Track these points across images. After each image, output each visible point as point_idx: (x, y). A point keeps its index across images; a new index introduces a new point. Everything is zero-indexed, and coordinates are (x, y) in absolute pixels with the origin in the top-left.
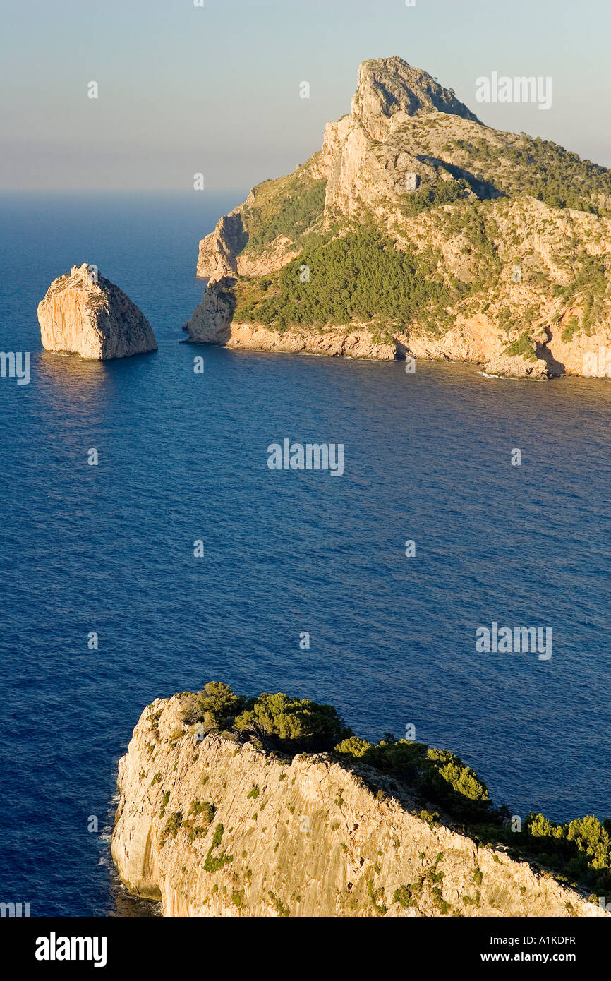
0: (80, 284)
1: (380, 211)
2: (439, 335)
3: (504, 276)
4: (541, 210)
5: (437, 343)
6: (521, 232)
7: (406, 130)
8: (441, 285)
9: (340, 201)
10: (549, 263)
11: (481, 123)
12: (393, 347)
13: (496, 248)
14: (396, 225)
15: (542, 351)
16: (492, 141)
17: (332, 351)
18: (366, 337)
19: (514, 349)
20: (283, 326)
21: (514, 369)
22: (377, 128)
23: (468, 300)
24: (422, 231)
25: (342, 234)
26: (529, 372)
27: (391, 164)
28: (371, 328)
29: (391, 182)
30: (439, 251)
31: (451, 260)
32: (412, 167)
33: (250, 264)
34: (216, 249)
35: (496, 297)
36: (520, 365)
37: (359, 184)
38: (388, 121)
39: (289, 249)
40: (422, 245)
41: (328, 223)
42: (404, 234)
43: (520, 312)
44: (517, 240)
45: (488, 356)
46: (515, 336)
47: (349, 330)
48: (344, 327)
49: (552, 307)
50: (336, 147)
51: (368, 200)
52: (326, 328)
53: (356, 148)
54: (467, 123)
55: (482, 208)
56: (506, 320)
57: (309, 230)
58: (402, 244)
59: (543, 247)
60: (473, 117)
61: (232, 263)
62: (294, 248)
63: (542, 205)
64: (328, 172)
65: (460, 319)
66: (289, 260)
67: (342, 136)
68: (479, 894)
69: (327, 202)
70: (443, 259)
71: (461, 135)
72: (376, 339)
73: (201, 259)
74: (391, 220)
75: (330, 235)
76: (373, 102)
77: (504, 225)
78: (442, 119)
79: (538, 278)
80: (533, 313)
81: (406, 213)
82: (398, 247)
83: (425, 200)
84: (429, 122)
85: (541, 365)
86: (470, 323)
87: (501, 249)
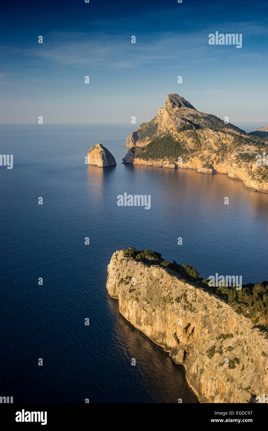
0: (98, 148)
1: (171, 131)
2: (186, 162)
3: (202, 148)
4: (211, 132)
5: (185, 164)
6: (206, 137)
7: (178, 111)
8: (186, 150)
9: (162, 129)
10: (213, 145)
11: (196, 110)
12: (174, 165)
13: (200, 141)
14: (175, 135)
15: (211, 167)
16: (199, 114)
17: (159, 166)
18: (168, 162)
19: (204, 166)
20: (147, 159)
21: (204, 171)
22: (171, 111)
23: (193, 154)
24: (182, 136)
25: (162, 137)
26: (208, 172)
27: (174, 120)
28: (169, 160)
29: (174, 124)
30: (186, 142)
31: (189, 144)
32: (179, 121)
33: (139, 144)
34: (131, 140)
35: (200, 153)
36: (205, 170)
37: (166, 124)
38: (174, 109)
39: (149, 140)
40: (182, 140)
41: (158, 134)
42: (177, 137)
43: (206, 157)
44: (205, 139)
45: (198, 168)
46: (204, 163)
47: (164, 161)
48: (162, 160)
49: (214, 156)
50: (160, 115)
51: (168, 129)
52: (158, 160)
53: (166, 116)
54: (193, 110)
55: (197, 131)
56: (202, 158)
57: (154, 136)
58: (177, 140)
59: (211, 141)
60: (195, 109)
61: (135, 143)
62: (150, 140)
63: (211, 131)
64: (159, 121)
65: (191, 159)
66: (149, 143)
67: (162, 113)
68: (196, 299)
69: (158, 129)
70: (187, 143)
71: (191, 113)
72: (170, 163)
73: (127, 142)
74: (174, 134)
75: (159, 137)
76: (170, 104)
77: (202, 135)
78: (187, 109)
79: (210, 148)
80: (209, 157)
81: (178, 132)
82: (176, 140)
83: (182, 129)
84: (184, 110)
85: (211, 170)
86: (193, 159)
87: (201, 141)
